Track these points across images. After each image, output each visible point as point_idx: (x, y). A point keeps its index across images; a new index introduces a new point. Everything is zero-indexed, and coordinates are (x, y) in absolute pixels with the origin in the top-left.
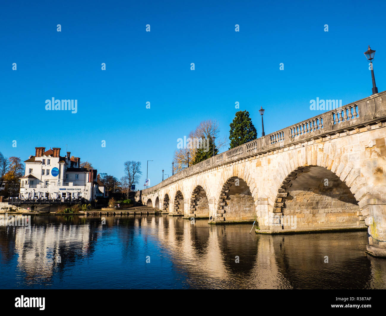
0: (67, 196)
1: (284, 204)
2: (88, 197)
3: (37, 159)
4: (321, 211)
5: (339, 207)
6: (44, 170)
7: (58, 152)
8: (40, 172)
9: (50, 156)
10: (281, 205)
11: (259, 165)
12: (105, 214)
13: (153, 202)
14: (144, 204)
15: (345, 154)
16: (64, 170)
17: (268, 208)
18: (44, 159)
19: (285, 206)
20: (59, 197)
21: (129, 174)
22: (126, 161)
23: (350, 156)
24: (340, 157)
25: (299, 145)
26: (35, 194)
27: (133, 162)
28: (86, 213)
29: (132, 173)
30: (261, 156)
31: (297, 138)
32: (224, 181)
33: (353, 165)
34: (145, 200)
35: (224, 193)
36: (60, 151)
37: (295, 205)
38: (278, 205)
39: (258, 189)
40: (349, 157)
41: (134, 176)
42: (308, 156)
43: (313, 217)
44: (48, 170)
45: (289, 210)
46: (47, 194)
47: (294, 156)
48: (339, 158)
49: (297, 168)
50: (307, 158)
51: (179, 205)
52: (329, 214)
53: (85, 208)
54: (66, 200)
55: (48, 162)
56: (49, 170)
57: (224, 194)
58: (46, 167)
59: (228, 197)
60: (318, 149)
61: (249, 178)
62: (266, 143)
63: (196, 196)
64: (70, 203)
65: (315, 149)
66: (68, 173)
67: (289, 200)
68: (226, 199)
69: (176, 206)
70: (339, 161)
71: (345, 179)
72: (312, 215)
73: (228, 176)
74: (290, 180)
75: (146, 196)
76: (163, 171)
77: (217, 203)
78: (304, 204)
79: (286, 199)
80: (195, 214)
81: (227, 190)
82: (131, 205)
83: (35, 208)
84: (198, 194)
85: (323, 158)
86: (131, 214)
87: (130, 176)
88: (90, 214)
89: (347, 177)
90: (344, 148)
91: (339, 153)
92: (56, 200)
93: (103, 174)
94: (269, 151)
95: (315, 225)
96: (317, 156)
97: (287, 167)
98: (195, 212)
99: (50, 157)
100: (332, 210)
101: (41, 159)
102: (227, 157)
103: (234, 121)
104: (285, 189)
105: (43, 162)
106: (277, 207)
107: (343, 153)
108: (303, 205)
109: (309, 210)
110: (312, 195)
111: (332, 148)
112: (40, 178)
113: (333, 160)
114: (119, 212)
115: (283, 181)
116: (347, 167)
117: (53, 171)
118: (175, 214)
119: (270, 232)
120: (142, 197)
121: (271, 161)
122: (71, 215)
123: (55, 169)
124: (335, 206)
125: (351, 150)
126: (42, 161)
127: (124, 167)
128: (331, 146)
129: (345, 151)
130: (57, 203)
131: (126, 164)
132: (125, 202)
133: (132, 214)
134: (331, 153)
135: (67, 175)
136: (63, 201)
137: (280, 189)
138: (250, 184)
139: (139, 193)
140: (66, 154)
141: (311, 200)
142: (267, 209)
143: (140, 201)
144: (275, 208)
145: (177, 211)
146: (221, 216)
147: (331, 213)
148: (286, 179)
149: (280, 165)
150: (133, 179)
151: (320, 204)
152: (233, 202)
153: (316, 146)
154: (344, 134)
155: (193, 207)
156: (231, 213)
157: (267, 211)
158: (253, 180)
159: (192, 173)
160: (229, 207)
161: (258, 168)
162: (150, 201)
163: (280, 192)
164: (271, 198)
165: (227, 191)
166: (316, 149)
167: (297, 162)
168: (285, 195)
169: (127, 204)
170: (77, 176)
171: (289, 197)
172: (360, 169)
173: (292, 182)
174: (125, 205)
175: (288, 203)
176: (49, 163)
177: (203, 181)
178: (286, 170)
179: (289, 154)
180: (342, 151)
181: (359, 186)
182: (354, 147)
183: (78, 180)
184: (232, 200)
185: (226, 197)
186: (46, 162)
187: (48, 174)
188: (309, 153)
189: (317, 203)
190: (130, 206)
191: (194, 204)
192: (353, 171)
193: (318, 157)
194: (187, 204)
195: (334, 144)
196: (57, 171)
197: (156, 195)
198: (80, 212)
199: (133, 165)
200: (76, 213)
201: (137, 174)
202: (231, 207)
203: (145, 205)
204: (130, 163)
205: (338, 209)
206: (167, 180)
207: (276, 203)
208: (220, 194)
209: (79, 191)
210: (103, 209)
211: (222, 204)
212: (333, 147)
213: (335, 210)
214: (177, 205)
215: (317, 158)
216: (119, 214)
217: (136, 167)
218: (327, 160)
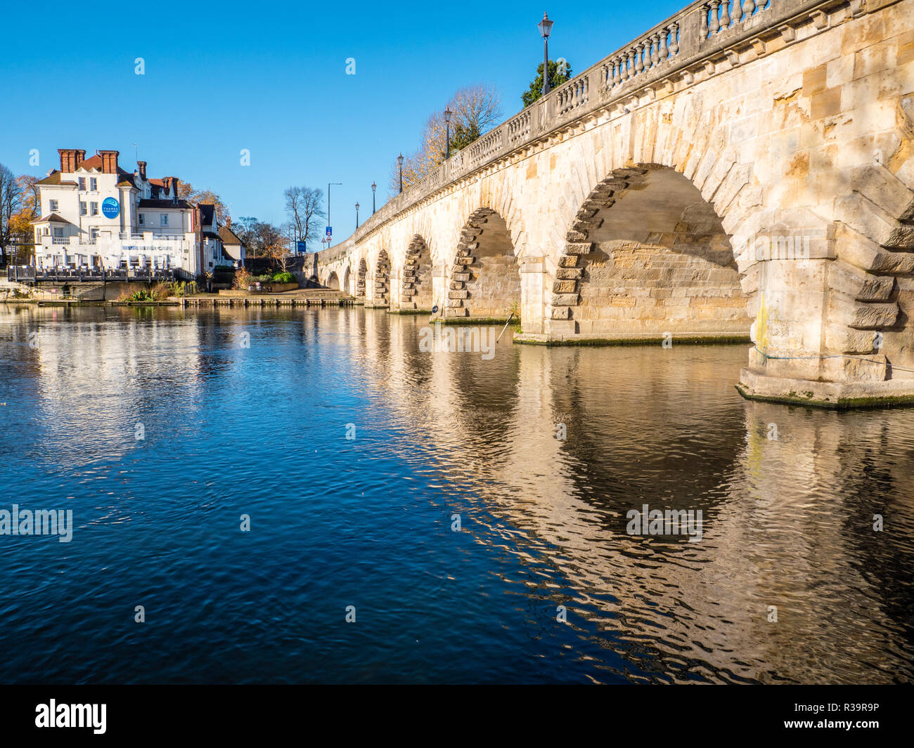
0: (141, 264)
1: (583, 272)
2: (190, 267)
3: (65, 177)
4: (680, 292)
5: (725, 284)
6: (85, 203)
7: (113, 161)
8: (77, 210)
9: (95, 170)
10: (574, 273)
11: (531, 173)
12: (227, 304)
13: (340, 280)
14: (322, 284)
15: (722, 124)
16: (132, 205)
17: (544, 283)
18: (82, 176)
19: (584, 274)
20: (124, 265)
21: (297, 218)
22: (287, 187)
23: (733, 128)
24: (709, 133)
25: (617, 111)
26: (68, 258)
27: (304, 190)
28: (181, 300)
29: (302, 213)
30: (537, 149)
31: (616, 91)
32: (464, 220)
33: (737, 155)
34: (324, 277)
35: (465, 250)
36: (117, 159)
37: (613, 275)
38: (566, 274)
39: (527, 236)
40: (730, 130)
41: (309, 221)
42: (636, 141)
43: (656, 305)
44: (94, 205)
45: (594, 288)
46: (95, 259)
47: (606, 143)
48: (707, 137)
49: (609, 174)
50: (632, 145)
51: (386, 285)
52: (699, 300)
53: (182, 291)
54: (139, 273)
55: (92, 184)
56: (96, 203)
57: (466, 254)
58: (88, 197)
59: (474, 260)
60: (661, 118)
61: (511, 210)
62: (551, 113)
63: (415, 262)
64: (146, 279)
65: (652, 119)
66: (143, 211)
67: (597, 262)
68: (471, 265)
69: (381, 285)
70: (706, 144)
71: (714, 194)
72: (654, 301)
73: (471, 208)
74: (597, 210)
75: (327, 265)
76: (357, 205)
77: (449, 274)
78: (635, 273)
79: (589, 259)
80: (415, 304)
81: (471, 243)
82: (291, 286)
83: (71, 290)
84: (420, 256)
85: (670, 139)
86: (284, 304)
87: (299, 223)
88: (191, 304)
89: (718, 188)
90: (722, 108)
91: (708, 122)
92: (117, 273)
93: (248, 219)
94: (553, 135)
95: (660, 327)
96: (655, 137)
97: (588, 174)
98: (414, 299)
99: (95, 174)
100: (707, 292)
101: (74, 177)
102: (471, 160)
103: (532, 86)
104: (586, 232)
105: (81, 185)
106: (564, 278)
107: (717, 120)
108: (633, 277)
109: (649, 289)
110: (656, 251)
111: (692, 109)
112: (76, 223)
113: (692, 143)
114: (259, 299)
115: (579, 212)
116: (722, 160)
117: (105, 206)
118: (378, 305)
119: (544, 339)
120: (319, 268)
121: (557, 161)
122: (149, 304)
123: (109, 202)
124: (716, 281)
125: (738, 111)
126: (78, 182)
127: (284, 201)
128: (689, 106)
129: (724, 115)
130: (117, 280)
131: (289, 194)
132: (277, 278)
133: (287, 304)
134: (689, 125)
135: (140, 215)
136: (131, 274)
137: (572, 231)
138: (512, 225)
139: (311, 260)
140: (137, 168)
141: (654, 264)
142: (541, 284)
143: (315, 277)
144: (560, 281)
145: (383, 296)
146: (458, 305)
147: (704, 297)
148: (584, 206)
149: (574, 170)
150: (307, 228)
151: (676, 275)
152: (490, 274)
153: (657, 108)
154: (726, 65)
155: (411, 288)
156: (483, 298)
157: (540, 288)
158: (518, 214)
159: (407, 205)
160: (478, 284)
161: (530, 180)
162: (333, 276)
163: (571, 241)
164: (552, 256)
165: (472, 247)
166: (655, 118)
167: (611, 157)
168: (584, 248)
169: (281, 282)
170: (163, 218)
171: (596, 254)
172: (754, 163)
173: (603, 214)
174: (277, 285)
175: (593, 268)
176: (94, 188)
177: (425, 222)
178: (585, 183)
179: (596, 137)
180: (717, 114)
181: (743, 212)
182: (745, 103)
183: (167, 228)
184: (487, 269)
185: (470, 261)
186: (88, 184)
187: (95, 213)
188: (640, 130)
189: (670, 271)
190: (289, 288)
191: (412, 279)
192: (734, 170)
193: (658, 139)
194: (396, 280)
195: (698, 99)
196: (116, 205)
197: (346, 264)
198: (169, 298)
199: (306, 198)
200: (160, 301)
201: (314, 217)
202: (483, 285)
203: (324, 287)
204: (297, 191)
205: (721, 288)
206: (363, 226)
207: (561, 269)
208: (456, 254)
209: (169, 252)
210: (222, 293)
211: (461, 277)
212: (694, 106)
213: (712, 290)
214: (383, 284)
215: (655, 142)
216: (259, 304)
217: (312, 200)
218: (679, 145)
